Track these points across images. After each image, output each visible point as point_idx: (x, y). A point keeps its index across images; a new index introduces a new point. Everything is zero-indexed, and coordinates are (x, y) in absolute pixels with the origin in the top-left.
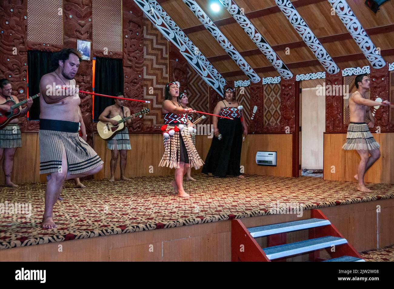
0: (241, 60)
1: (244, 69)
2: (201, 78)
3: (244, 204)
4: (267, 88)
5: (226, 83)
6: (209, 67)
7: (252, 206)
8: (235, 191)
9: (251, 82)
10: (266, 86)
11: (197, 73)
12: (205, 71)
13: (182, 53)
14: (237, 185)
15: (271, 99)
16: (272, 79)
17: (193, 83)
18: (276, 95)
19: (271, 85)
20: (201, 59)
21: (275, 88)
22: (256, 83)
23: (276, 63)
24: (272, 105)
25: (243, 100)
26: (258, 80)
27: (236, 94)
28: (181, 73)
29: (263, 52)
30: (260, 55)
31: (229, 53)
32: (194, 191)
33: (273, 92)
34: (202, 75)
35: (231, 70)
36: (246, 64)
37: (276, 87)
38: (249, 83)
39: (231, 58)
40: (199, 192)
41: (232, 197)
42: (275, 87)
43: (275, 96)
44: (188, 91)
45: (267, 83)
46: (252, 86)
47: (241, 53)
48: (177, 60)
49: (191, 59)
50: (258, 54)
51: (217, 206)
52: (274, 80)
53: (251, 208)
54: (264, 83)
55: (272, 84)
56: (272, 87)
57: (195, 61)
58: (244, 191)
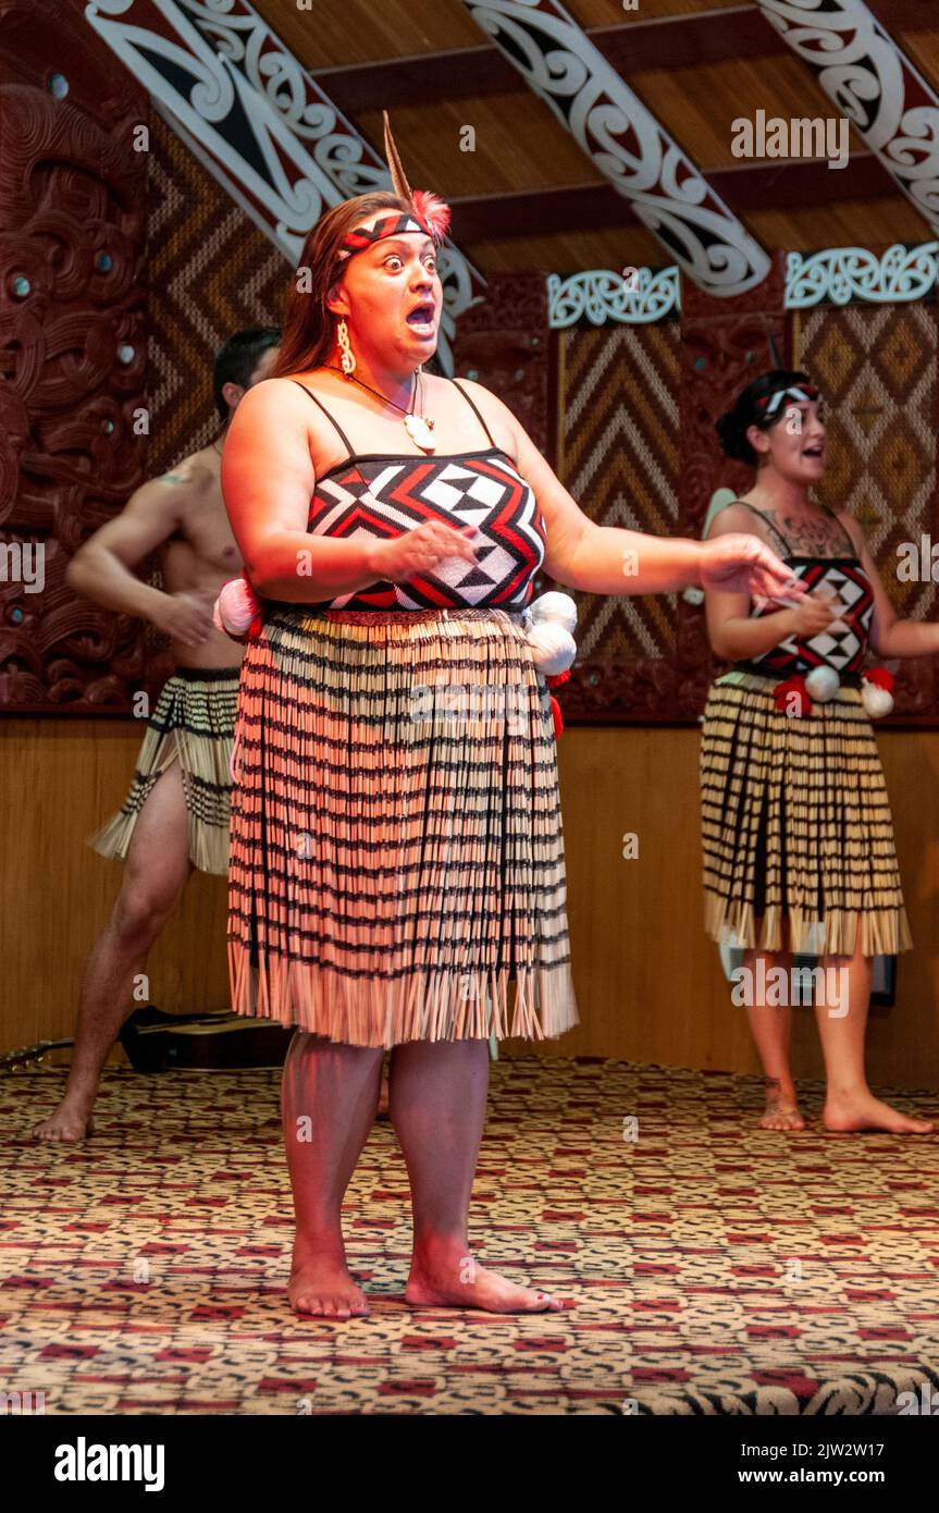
0: (603, 100)
1: (630, 172)
2: (268, 248)
3: (620, 1328)
4: (819, 339)
5: (477, 289)
6: (332, 155)
7: (686, 1348)
8: (550, 1217)
9: (688, 285)
10: (817, 320)
11: (230, 204)
12: (300, 185)
13: (104, 28)
14: (565, 1164)
15: (856, 433)
16: (862, 264)
17: (196, 290)
18: (901, 396)
19: (855, 319)
20: (265, 79)
21: (893, 346)
22: (731, 300)
23: (900, 134)
24: (866, 484)
25: (621, 440)
26: (750, 273)
27: (563, 388)
28: (97, 201)
29: (794, 38)
30: (768, 64)
31: (503, 37)
32: (196, 1210)
33: (868, 374)
34: (272, 221)
35: (524, 179)
36: (648, 131)
37: (902, 333)
38: (673, 296)
39: (521, 85)
40: (243, 1223)
41: (522, 1264)
42: (888, 331)
43: (891, 409)
44: (155, 351)
45: (826, 299)
46: (701, 323)
47: (608, 45)
48: (62, 88)
49: (183, 82)
50: (748, 57)
51: (395, 1348)
52: (879, 277)
53: (683, 1361)
54: (794, 299)
55: (866, 307)
56: (868, 335)
57: (212, 99)
58: (623, 1216)
